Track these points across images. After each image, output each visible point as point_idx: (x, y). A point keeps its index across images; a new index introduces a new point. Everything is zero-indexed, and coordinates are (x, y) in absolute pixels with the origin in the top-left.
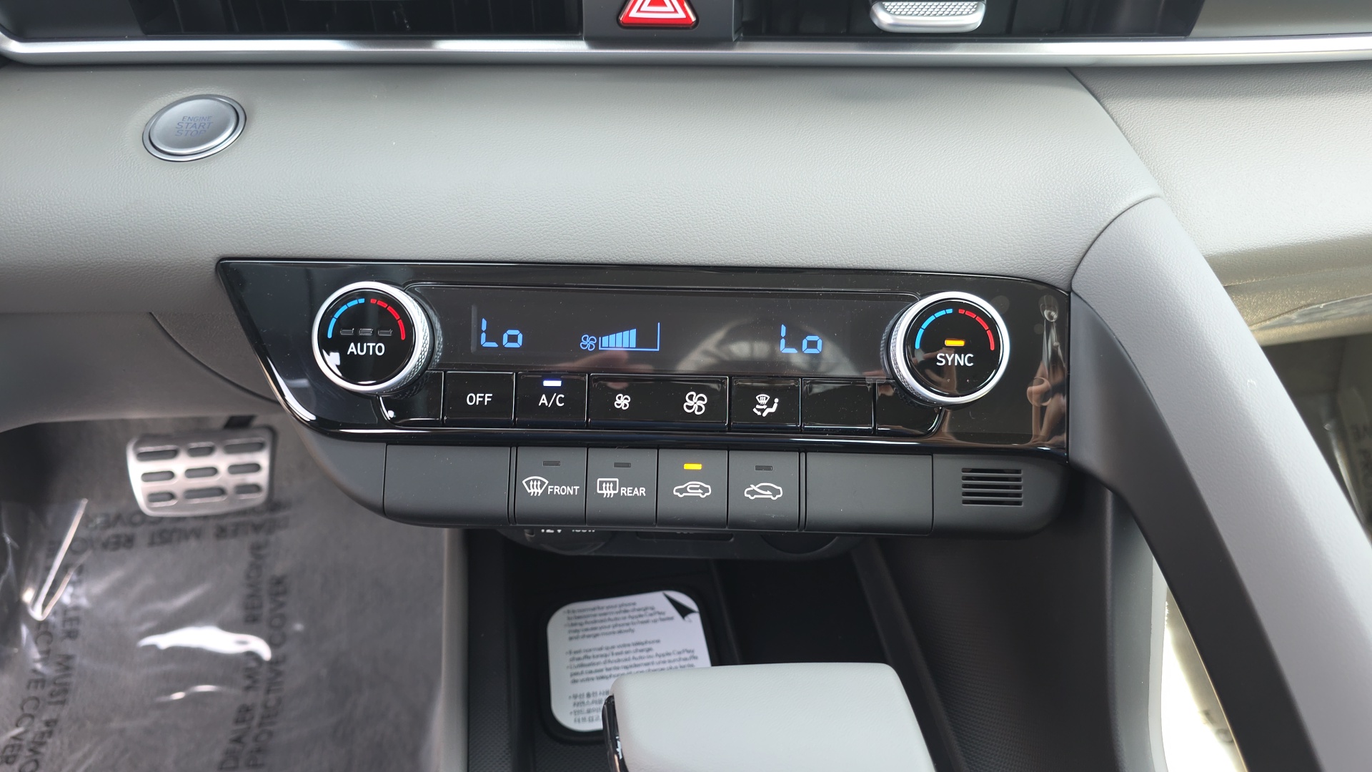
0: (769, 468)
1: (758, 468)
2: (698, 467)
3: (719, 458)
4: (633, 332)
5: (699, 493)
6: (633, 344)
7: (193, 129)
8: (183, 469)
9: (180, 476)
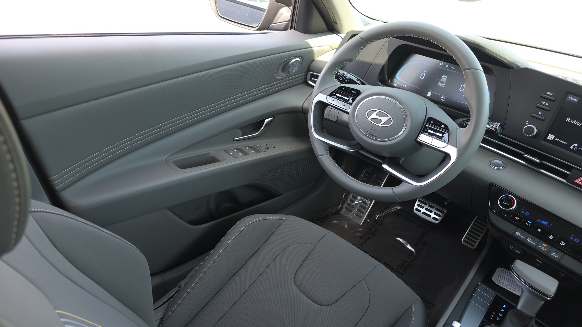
0: (557, 252)
1: (556, 251)
2: (546, 246)
3: (550, 247)
4: (547, 223)
5: (543, 249)
6: (546, 224)
8: (426, 207)
9: (424, 209)
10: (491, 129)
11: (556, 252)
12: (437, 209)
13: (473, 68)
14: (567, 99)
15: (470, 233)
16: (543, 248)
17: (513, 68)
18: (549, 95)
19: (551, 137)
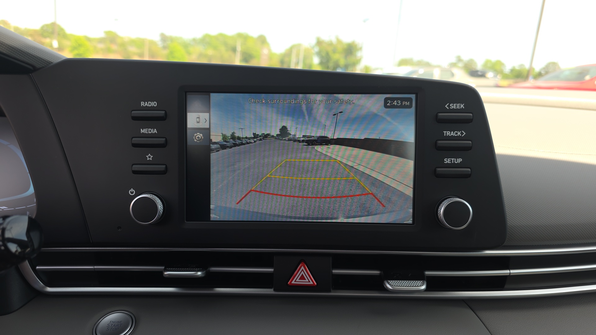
7: (114, 327)
18: (147, 108)
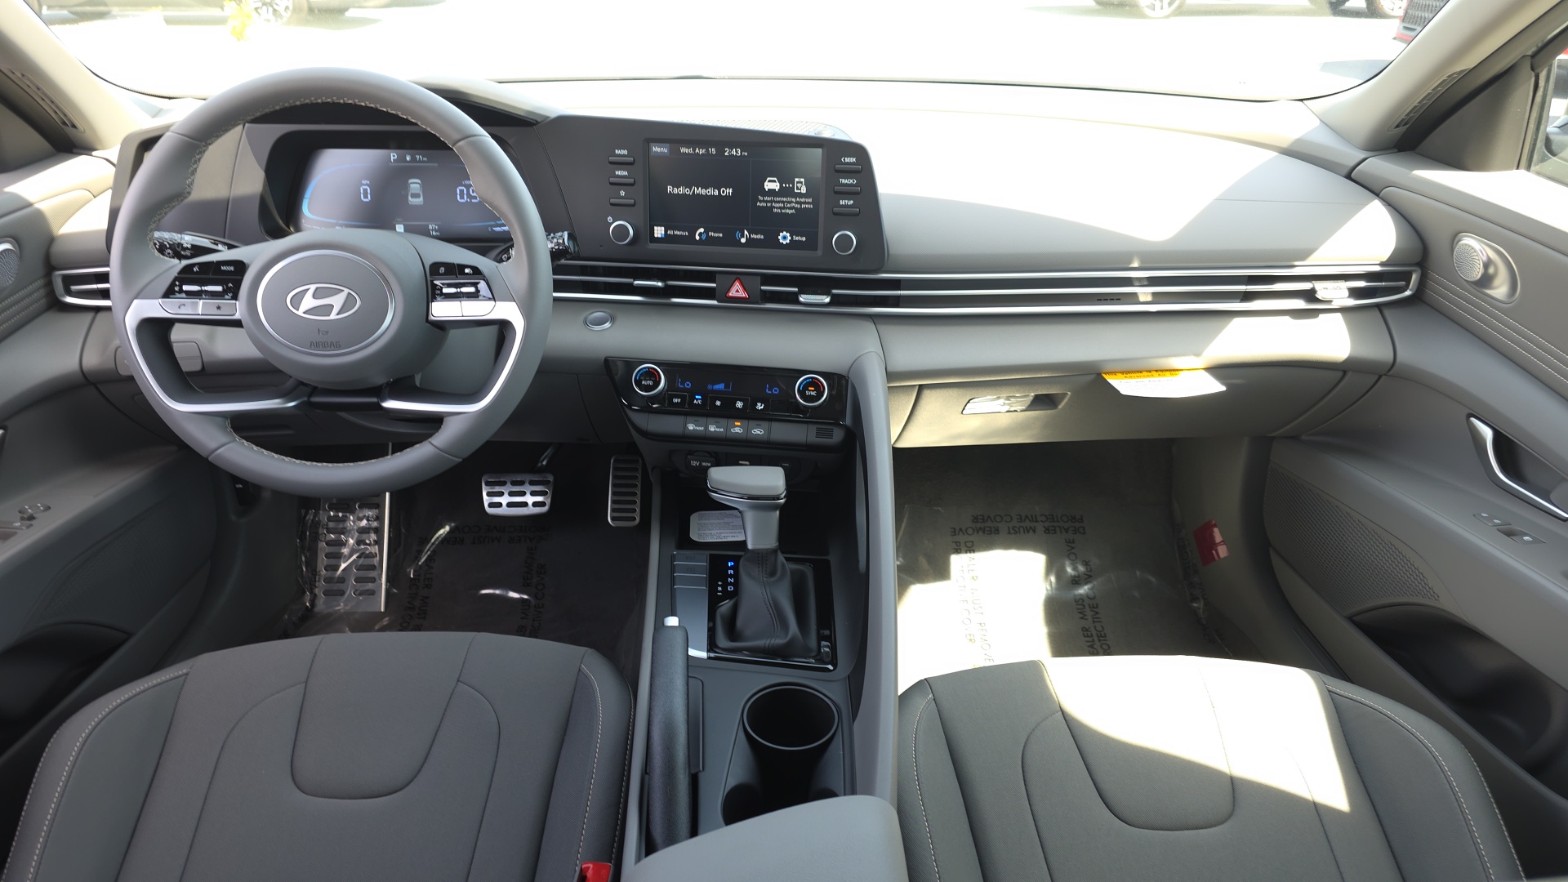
0: (760, 425)
2: (739, 424)
3: (746, 422)
4: (723, 384)
5: (739, 431)
6: (723, 388)
8: (508, 491)
9: (506, 495)
10: (557, 247)
11: (758, 426)
12: (532, 483)
13: (467, 136)
14: (652, 154)
15: (616, 498)
16: (737, 430)
17: (537, 122)
18: (620, 155)
19: (659, 232)
